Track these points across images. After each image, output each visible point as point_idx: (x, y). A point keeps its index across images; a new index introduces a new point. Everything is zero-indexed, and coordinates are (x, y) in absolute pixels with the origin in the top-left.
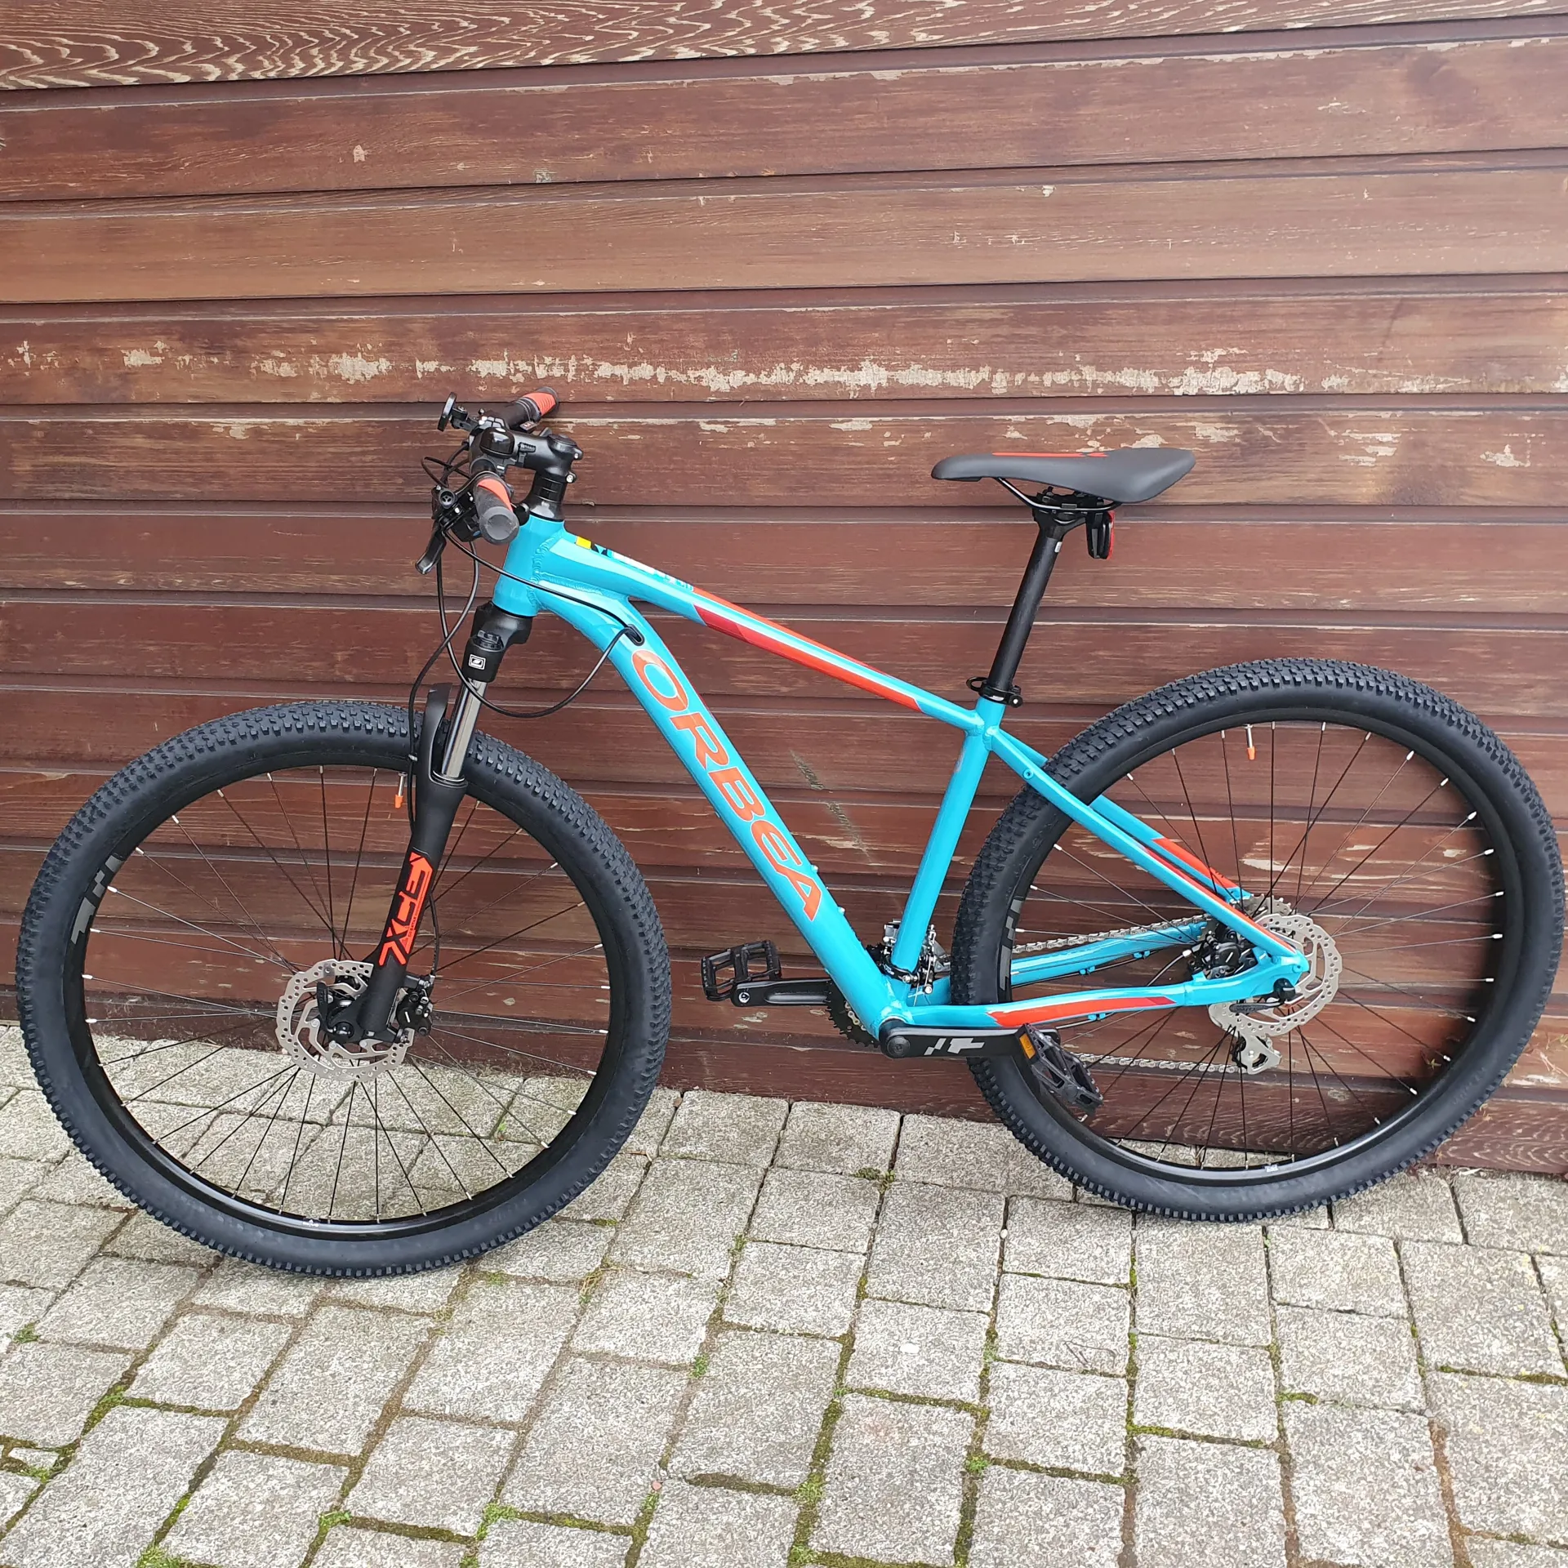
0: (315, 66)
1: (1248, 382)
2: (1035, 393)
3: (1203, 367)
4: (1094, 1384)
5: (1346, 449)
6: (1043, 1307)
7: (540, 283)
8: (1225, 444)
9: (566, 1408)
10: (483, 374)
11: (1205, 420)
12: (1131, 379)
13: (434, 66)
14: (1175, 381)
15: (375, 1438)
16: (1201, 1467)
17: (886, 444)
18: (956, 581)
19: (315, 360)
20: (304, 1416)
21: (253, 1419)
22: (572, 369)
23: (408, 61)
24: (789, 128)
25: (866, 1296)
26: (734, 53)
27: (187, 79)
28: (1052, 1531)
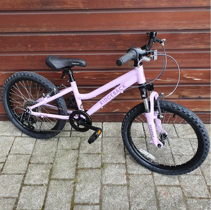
18: (168, 24)
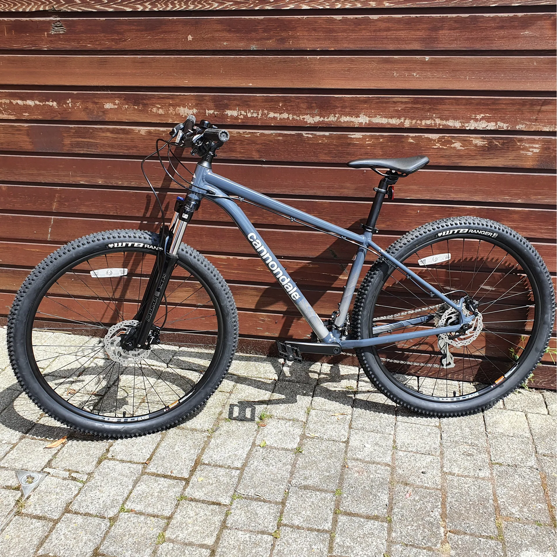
0: (176, 7)
1: (492, 126)
2: (419, 127)
3: (476, 120)
4: (429, 458)
5: (523, 149)
6: (411, 433)
7: (251, 84)
8: (482, 146)
9: (255, 463)
10: (229, 115)
11: (476, 138)
12: (452, 124)
13: (218, 9)
14: (466, 125)
15: (193, 471)
16: (466, 486)
17: (367, 143)
19: (171, 108)
20: (168, 465)
21: (151, 465)
22: (260, 114)
23: (209, 6)
24: (339, 34)
25: (352, 428)
26: (322, 8)
27: (131, 10)
28: (419, 506)
